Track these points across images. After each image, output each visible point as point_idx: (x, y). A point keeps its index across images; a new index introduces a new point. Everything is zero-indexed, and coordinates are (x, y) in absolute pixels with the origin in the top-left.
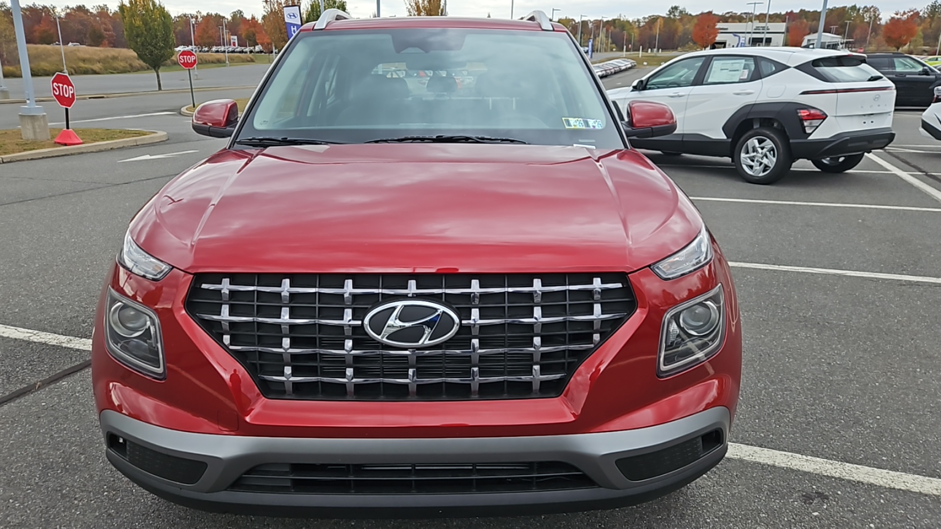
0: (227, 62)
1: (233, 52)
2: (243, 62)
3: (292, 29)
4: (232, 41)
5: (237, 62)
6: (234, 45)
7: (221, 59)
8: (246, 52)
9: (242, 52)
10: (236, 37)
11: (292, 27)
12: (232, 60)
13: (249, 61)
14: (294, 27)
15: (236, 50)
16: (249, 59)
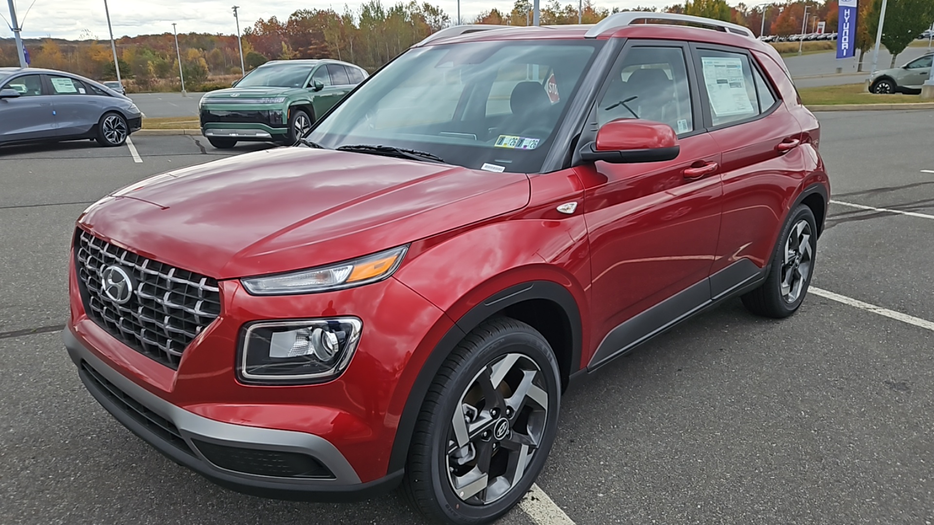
0: (800, 51)
1: (816, 39)
2: (819, 50)
3: (846, 12)
4: (818, 27)
5: (811, 51)
6: (820, 32)
7: (794, 48)
8: (830, 39)
9: (825, 38)
10: (824, 23)
11: (845, 10)
12: (806, 49)
13: (826, 49)
14: (847, 11)
15: (818, 38)
16: (826, 46)
